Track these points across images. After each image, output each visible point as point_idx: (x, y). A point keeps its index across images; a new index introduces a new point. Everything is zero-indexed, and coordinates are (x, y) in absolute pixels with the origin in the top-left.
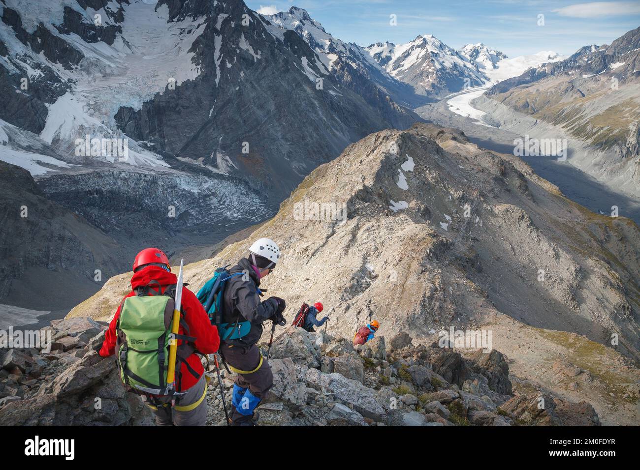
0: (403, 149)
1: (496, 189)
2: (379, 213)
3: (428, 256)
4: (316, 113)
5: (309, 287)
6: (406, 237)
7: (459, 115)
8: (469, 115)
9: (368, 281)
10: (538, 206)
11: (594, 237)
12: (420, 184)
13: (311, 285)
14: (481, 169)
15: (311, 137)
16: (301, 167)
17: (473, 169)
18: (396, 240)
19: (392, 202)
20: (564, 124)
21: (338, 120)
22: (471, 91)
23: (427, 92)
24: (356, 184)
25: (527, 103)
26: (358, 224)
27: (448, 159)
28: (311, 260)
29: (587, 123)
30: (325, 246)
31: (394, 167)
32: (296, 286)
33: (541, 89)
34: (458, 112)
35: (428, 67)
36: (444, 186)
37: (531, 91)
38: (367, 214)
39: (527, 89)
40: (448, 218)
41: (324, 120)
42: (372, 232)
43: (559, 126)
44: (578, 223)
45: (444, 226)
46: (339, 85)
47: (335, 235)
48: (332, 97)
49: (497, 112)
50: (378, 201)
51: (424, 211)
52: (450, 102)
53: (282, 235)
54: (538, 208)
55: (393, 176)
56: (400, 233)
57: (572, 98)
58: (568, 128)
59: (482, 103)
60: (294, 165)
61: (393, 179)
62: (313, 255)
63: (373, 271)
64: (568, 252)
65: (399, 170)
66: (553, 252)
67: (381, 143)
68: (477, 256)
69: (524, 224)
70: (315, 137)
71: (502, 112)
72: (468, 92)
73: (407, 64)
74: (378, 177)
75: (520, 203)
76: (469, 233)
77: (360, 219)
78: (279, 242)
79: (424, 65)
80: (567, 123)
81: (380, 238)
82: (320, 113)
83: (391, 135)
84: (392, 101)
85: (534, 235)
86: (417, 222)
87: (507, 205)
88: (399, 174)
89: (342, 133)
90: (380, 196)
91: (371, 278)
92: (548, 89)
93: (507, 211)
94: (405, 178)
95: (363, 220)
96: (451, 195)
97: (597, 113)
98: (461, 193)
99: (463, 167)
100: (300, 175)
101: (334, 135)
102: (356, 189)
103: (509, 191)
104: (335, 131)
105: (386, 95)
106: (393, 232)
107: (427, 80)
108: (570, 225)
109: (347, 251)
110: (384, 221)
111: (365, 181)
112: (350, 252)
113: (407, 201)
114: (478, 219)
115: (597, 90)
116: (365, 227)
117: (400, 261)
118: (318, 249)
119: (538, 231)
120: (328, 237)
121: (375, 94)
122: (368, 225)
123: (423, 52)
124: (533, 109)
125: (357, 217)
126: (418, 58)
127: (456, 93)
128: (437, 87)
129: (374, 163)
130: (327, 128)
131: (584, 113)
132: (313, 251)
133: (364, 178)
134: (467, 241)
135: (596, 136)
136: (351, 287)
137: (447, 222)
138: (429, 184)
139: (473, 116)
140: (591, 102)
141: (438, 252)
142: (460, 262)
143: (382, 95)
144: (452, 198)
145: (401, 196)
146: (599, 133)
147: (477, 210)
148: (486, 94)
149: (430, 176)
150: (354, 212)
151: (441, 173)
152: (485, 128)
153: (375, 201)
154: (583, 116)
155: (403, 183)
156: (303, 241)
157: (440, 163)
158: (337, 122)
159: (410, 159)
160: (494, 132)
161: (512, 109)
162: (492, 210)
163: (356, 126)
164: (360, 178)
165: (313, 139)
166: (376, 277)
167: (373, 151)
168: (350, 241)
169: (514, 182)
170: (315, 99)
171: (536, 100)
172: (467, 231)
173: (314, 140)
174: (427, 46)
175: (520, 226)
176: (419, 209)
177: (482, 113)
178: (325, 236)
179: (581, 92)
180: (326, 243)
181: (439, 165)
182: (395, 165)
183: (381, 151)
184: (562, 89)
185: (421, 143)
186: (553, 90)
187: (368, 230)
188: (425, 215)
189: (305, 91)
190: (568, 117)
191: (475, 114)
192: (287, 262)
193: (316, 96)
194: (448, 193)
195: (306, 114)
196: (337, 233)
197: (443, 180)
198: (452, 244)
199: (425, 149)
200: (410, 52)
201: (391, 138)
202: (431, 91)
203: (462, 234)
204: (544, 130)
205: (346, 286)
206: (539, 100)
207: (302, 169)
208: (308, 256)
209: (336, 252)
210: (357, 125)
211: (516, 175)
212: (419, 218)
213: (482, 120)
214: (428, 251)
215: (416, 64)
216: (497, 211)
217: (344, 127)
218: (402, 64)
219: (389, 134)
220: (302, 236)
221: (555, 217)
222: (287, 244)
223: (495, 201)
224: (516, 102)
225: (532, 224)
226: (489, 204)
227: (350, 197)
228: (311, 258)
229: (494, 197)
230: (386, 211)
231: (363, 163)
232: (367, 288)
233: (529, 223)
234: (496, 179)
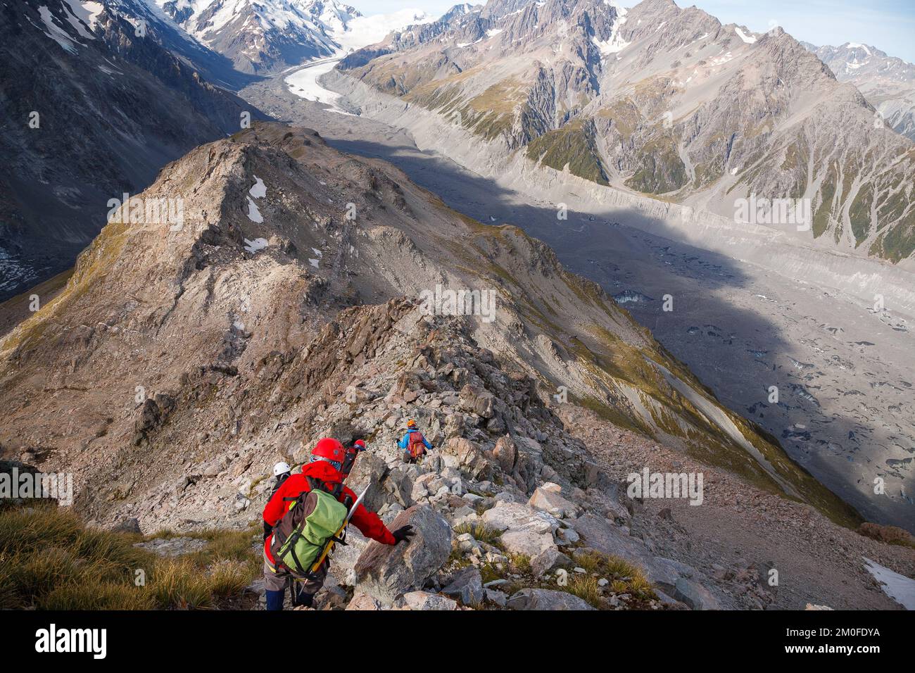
0: (249, 168)
1: (368, 208)
2: (234, 257)
3: (306, 301)
4: (83, 104)
5: (169, 362)
6: (276, 283)
7: (305, 100)
8: (318, 98)
9: (243, 341)
10: (419, 222)
11: (482, 252)
12: (277, 213)
13: (171, 360)
14: (347, 183)
15: (81, 143)
16: (71, 194)
17: (337, 185)
18: (264, 288)
19: (246, 241)
20: (441, 109)
21: (123, 114)
22: (317, 64)
23: (254, 64)
24: (198, 223)
25: (393, 80)
26: (212, 276)
27: (306, 174)
28: (161, 330)
29: (467, 107)
30: (176, 309)
31: (240, 194)
32: (150, 364)
33: (409, 62)
34: (302, 95)
35: (251, 27)
36: (307, 212)
37: (397, 64)
38: (220, 261)
39: (391, 61)
40: (317, 252)
41: (99, 116)
42: (232, 283)
43: (435, 111)
44: (464, 238)
45: (315, 263)
46: (114, 57)
47: (185, 293)
48: (106, 76)
49: (356, 93)
50: (229, 241)
51: (289, 247)
52: (289, 80)
53: (111, 304)
54: (420, 225)
55: (241, 207)
56: (266, 280)
57: (448, 74)
58: (445, 114)
59: (334, 80)
60: (59, 191)
61: (242, 210)
62: (162, 323)
63: (246, 330)
64: (458, 275)
65: (248, 198)
66: (441, 277)
67: (218, 163)
68: (358, 294)
69: (405, 249)
70: (88, 144)
71: (363, 93)
72: (314, 65)
73: (218, 21)
74: (224, 210)
75: (398, 224)
76: (344, 267)
77: (213, 269)
78: (110, 313)
79: (246, 23)
80: (444, 107)
81: (243, 288)
82: (90, 104)
83: (230, 151)
84: (204, 81)
85: (418, 259)
86: (283, 263)
87: (384, 228)
88: (248, 202)
89: (132, 136)
90: (231, 236)
91: (244, 338)
92: (418, 61)
93: (385, 234)
94: (257, 207)
95: (217, 270)
96: (317, 223)
97: (478, 93)
98: (329, 219)
99: (324, 184)
100: (72, 207)
101: (120, 138)
102: (199, 230)
103: (384, 208)
104: (121, 133)
105: (193, 71)
106: (258, 279)
107: (252, 47)
108: (457, 242)
109: (206, 311)
110: (244, 266)
111: (208, 218)
112: (210, 310)
113: (265, 238)
114: (352, 249)
115: (475, 64)
116: (222, 278)
117: (275, 312)
118: (168, 314)
119: (421, 254)
120: (177, 297)
121: (175, 69)
122: (225, 275)
123: (242, 4)
124: (401, 89)
125: (209, 267)
126: (234, 13)
127: (297, 67)
128: (268, 57)
129: (215, 192)
130: (107, 128)
131: (464, 93)
132: (161, 317)
133: (206, 214)
134: (344, 277)
135: (478, 123)
136: (226, 352)
137: (316, 257)
138: (288, 212)
139: (323, 100)
140: (469, 79)
141: (316, 296)
142: (340, 304)
143: (186, 72)
144: (319, 227)
145: (257, 231)
146: (482, 120)
147: (350, 238)
148: (337, 67)
149: (288, 201)
150: (203, 261)
151: (301, 196)
152: (341, 117)
153: (226, 243)
154: (461, 97)
155: (255, 215)
156: (144, 307)
157: (296, 181)
158: (121, 118)
159: (260, 181)
160: (354, 122)
161: (375, 90)
162: (368, 236)
163: (153, 123)
164: (200, 215)
165: (85, 147)
166: (251, 335)
167: (209, 174)
168: (207, 298)
169: (388, 196)
170: (78, 81)
171: (404, 76)
172: (342, 265)
173: (88, 148)
175: (401, 251)
176: (282, 246)
177: (336, 96)
178: (172, 296)
179: (456, 66)
180: (176, 305)
181: (296, 185)
182: (242, 191)
183: (221, 174)
184: (434, 61)
185: (270, 157)
186: (424, 63)
187: (226, 281)
188: (291, 252)
189: (58, 68)
190: (445, 98)
191: (326, 96)
192: (128, 337)
193: (79, 76)
194: (313, 220)
195: (65, 106)
196: (187, 291)
197: (304, 205)
198: (328, 284)
199: (276, 165)
200: (221, 3)
201: (230, 155)
202: (260, 64)
203: (336, 270)
204: (417, 117)
205: (219, 352)
206: (408, 76)
207: (74, 196)
208: (156, 325)
209: (192, 314)
210: (155, 121)
211: (390, 186)
212: (284, 258)
213: (337, 106)
214: (305, 296)
215: (233, 22)
216: (373, 237)
217: (133, 125)
218: (210, 21)
219: (228, 149)
220: (140, 301)
221: (439, 234)
222: (122, 315)
223: (369, 223)
224: (379, 79)
225: (414, 247)
226: (363, 229)
227: (193, 242)
228: (160, 327)
229: (367, 219)
230: (242, 254)
231: (198, 192)
232: (244, 350)
233: (411, 246)
234: (367, 195)
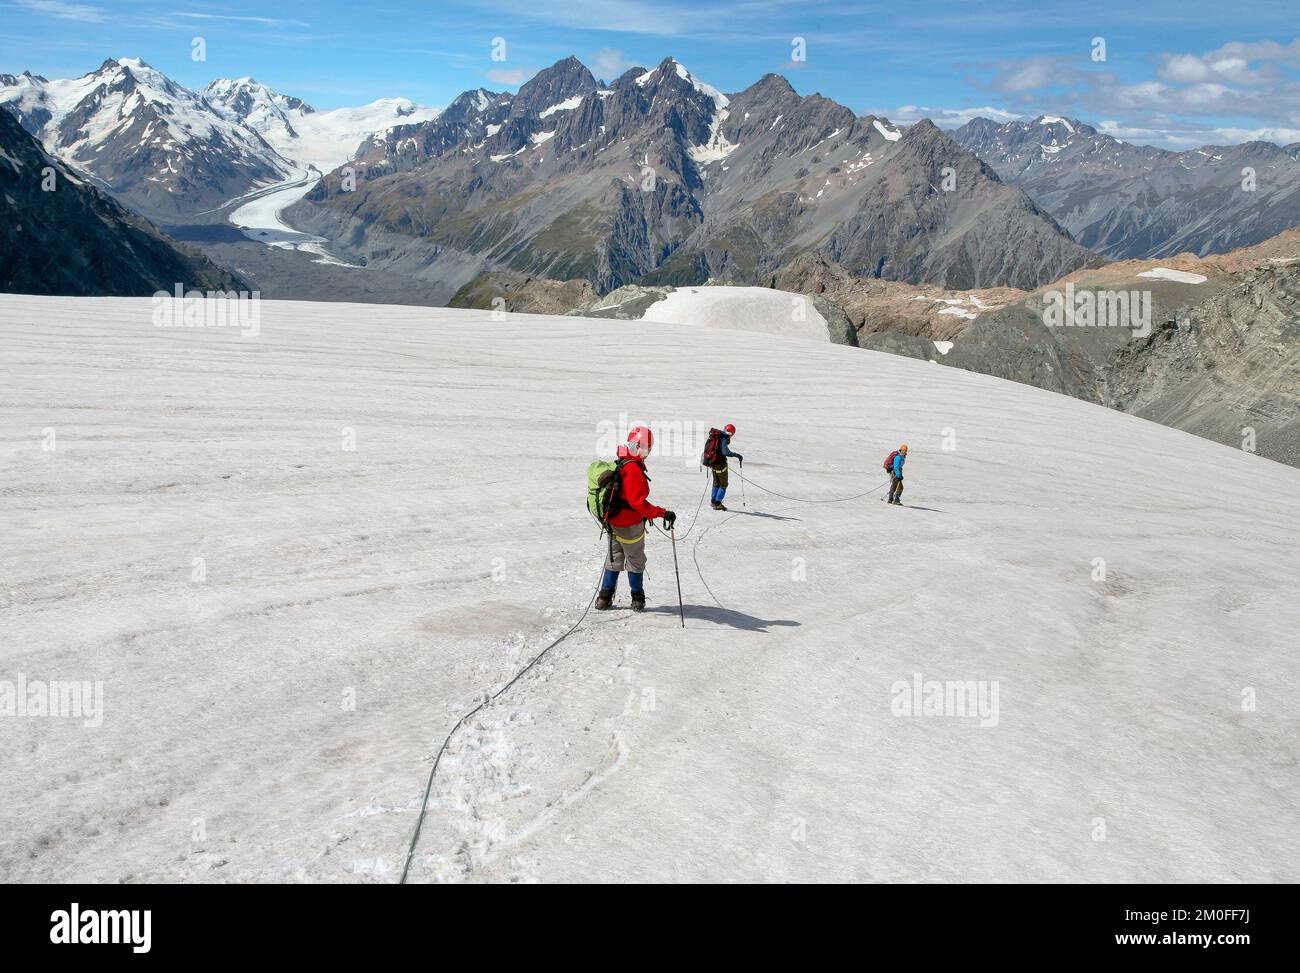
20: (490, 251)
25: (406, 214)
29: (529, 246)
33: (424, 186)
35: (158, 140)
39: (396, 186)
43: (482, 255)
52: (236, 219)
57: (485, 201)
59: (307, 217)
73: (98, 130)
79: (147, 134)
80: (494, 248)
92: (439, 185)
97: (539, 228)
107: (166, 170)
115: (523, 185)
123: (132, 103)
124: (420, 226)
126: (121, 117)
128: (193, 185)
131: (520, 227)
135: (549, 267)
140: (523, 208)
146: (554, 263)
148: (309, 196)
154: (517, 234)
171: (421, 209)
174: (139, 87)
179: (496, 188)
184: (462, 183)
186: (448, 187)
190: (493, 236)
200: (96, 101)
202: (182, 195)
204: (456, 265)
206: (428, 207)
213: (327, 254)
215: (122, 131)
218: (83, 129)
